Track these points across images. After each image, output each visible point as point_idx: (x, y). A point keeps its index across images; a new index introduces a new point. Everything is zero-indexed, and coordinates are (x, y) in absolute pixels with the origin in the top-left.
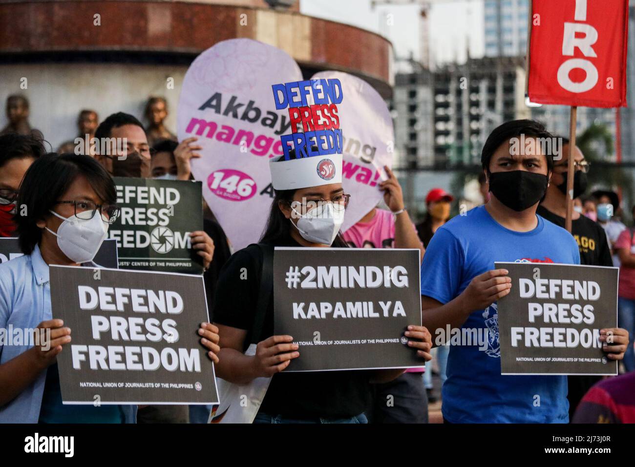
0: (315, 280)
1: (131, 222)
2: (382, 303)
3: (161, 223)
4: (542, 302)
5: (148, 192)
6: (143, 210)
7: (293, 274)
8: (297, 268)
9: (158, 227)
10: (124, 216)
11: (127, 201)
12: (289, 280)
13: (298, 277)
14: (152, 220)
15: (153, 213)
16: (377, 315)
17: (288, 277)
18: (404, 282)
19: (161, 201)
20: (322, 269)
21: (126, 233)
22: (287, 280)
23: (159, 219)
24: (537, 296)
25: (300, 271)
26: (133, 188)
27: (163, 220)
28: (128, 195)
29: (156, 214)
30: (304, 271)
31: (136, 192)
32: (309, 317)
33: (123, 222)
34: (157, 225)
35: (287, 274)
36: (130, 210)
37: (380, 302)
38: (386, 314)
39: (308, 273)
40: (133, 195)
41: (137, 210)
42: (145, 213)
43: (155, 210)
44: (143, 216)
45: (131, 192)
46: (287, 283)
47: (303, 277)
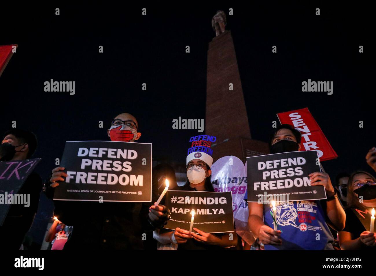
0: (184, 201)
2: (213, 210)
4: (269, 170)
7: (174, 199)
8: (176, 197)
13: (176, 200)
16: (211, 214)
17: (172, 199)
18: (225, 202)
20: (187, 198)
24: (267, 168)
25: (177, 198)
30: (179, 198)
32: (179, 212)
37: (213, 209)
38: (215, 213)
39: (181, 199)
46: (171, 201)
47: (178, 200)
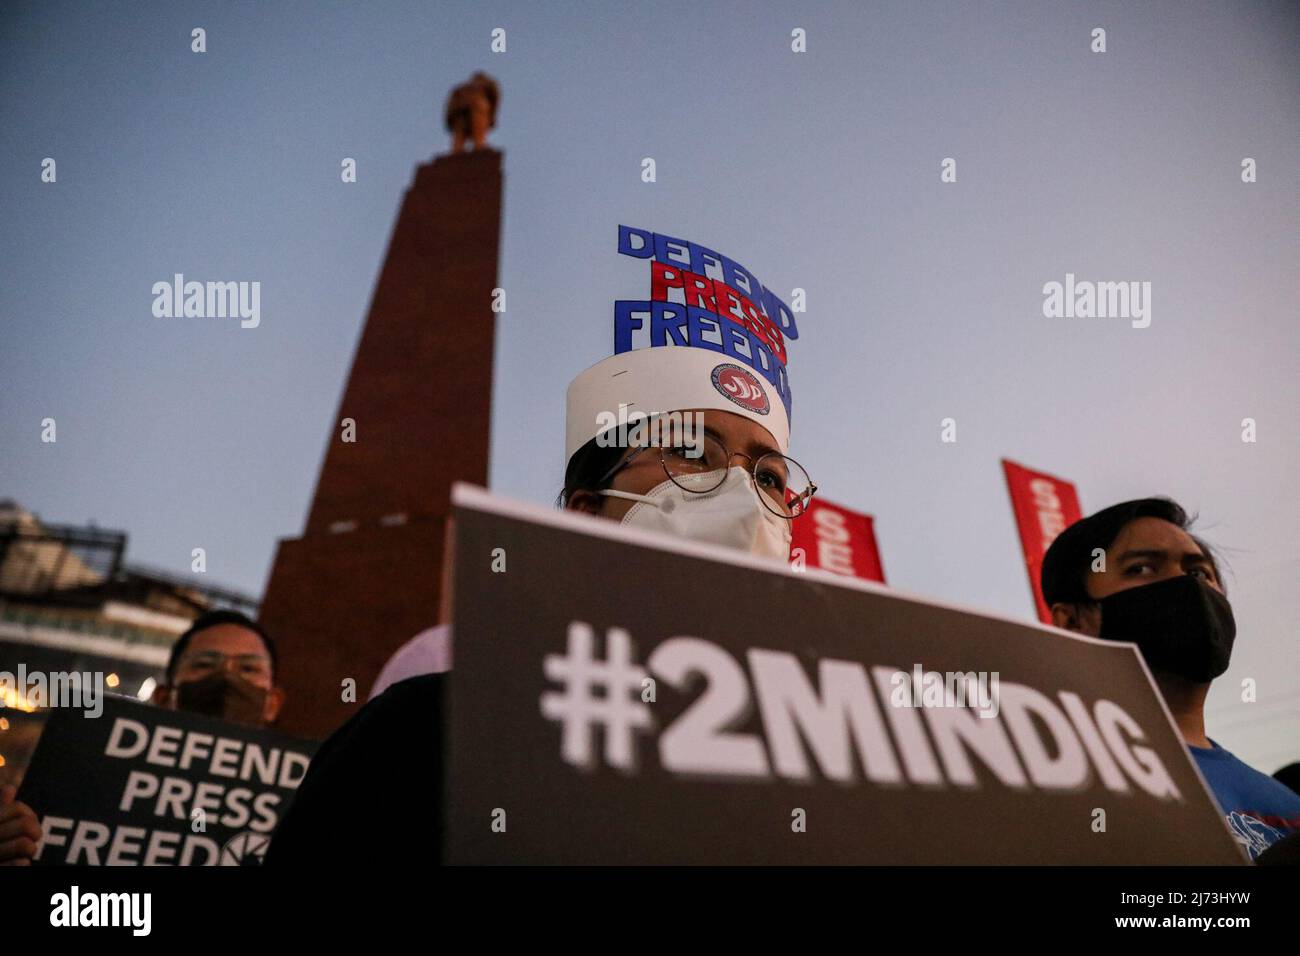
0: (752, 725)
1: (179, 813)
3: (255, 825)
5: (242, 754)
6: (219, 790)
7: (599, 673)
8: (619, 639)
9: (244, 834)
10: (166, 796)
11: (185, 763)
12: (571, 710)
13: (637, 698)
14: (235, 815)
15: (240, 800)
17: (560, 687)
19: (267, 776)
20: (776, 670)
21: (158, 836)
22: (553, 706)
23: (254, 815)
25: (640, 659)
26: (208, 740)
27: (263, 819)
28: (190, 752)
29: (249, 804)
30: (672, 663)
31: (211, 749)
33: (160, 810)
34: (246, 829)
35: (555, 667)
36: (186, 787)
39: (699, 685)
40: (203, 754)
41: (204, 788)
42: (222, 798)
43: (246, 794)
44: (215, 804)
45: (199, 745)
46: (555, 731)
